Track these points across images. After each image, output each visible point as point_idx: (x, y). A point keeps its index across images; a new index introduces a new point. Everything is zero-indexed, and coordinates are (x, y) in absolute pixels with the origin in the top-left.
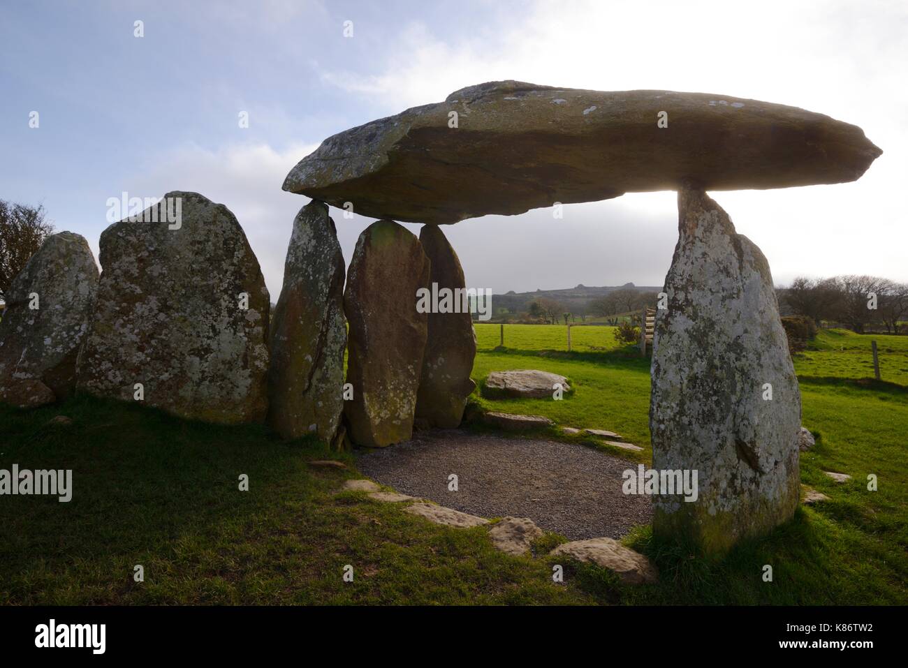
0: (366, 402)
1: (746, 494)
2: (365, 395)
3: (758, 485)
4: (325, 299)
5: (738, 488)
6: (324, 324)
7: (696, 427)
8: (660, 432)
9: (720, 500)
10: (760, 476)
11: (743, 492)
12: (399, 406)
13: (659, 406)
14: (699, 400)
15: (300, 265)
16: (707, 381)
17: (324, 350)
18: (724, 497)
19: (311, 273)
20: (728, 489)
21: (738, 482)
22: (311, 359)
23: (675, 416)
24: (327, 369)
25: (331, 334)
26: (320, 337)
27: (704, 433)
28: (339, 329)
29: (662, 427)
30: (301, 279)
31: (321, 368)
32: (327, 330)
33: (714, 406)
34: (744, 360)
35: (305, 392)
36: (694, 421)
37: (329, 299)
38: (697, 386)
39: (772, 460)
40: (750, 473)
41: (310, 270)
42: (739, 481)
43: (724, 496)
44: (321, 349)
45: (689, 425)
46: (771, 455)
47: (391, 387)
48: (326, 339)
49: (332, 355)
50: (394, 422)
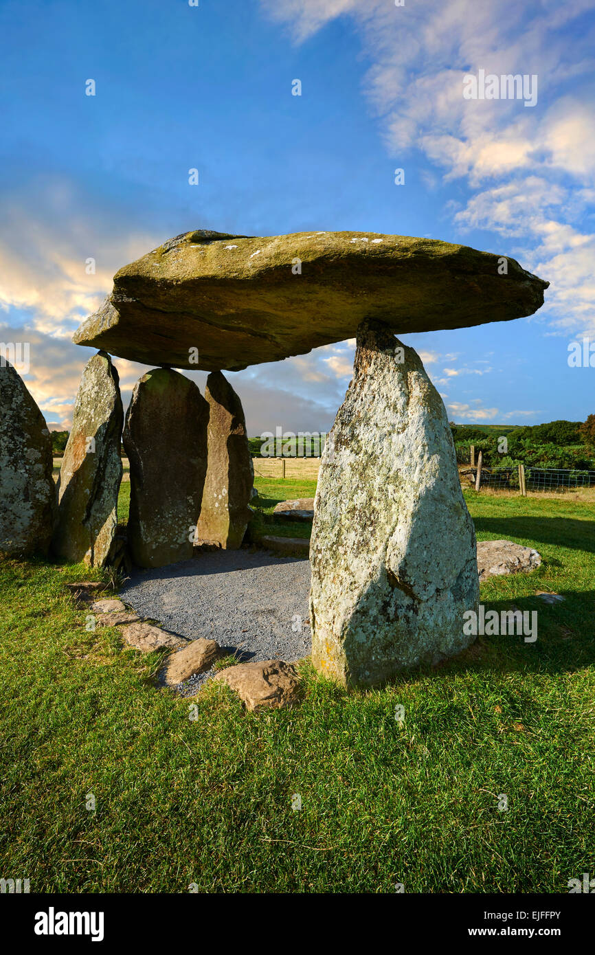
0: (142, 528)
1: (402, 621)
2: (142, 523)
3: (416, 612)
4: (102, 438)
5: (391, 616)
6: (100, 461)
7: (350, 556)
8: (318, 561)
9: (371, 628)
10: (419, 603)
11: (397, 618)
12: (177, 532)
13: (318, 537)
14: (356, 530)
15: (85, 409)
16: (365, 512)
17: (102, 484)
18: (374, 625)
19: (93, 416)
20: (380, 617)
21: (391, 610)
22: (89, 492)
23: (332, 546)
24: (104, 501)
25: (109, 470)
26: (97, 473)
27: (356, 561)
28: (115, 465)
29: (320, 556)
30: (85, 421)
31: (99, 500)
32: (105, 466)
33: (369, 535)
34: (401, 492)
35: (84, 522)
36: (349, 550)
37: (107, 439)
38: (356, 517)
39: (431, 588)
40: (407, 601)
41: (92, 413)
42: (393, 609)
43: (375, 622)
44: (100, 483)
45: (345, 554)
46: (430, 583)
47: (170, 515)
48: (104, 475)
49: (108, 488)
50: (172, 546)
